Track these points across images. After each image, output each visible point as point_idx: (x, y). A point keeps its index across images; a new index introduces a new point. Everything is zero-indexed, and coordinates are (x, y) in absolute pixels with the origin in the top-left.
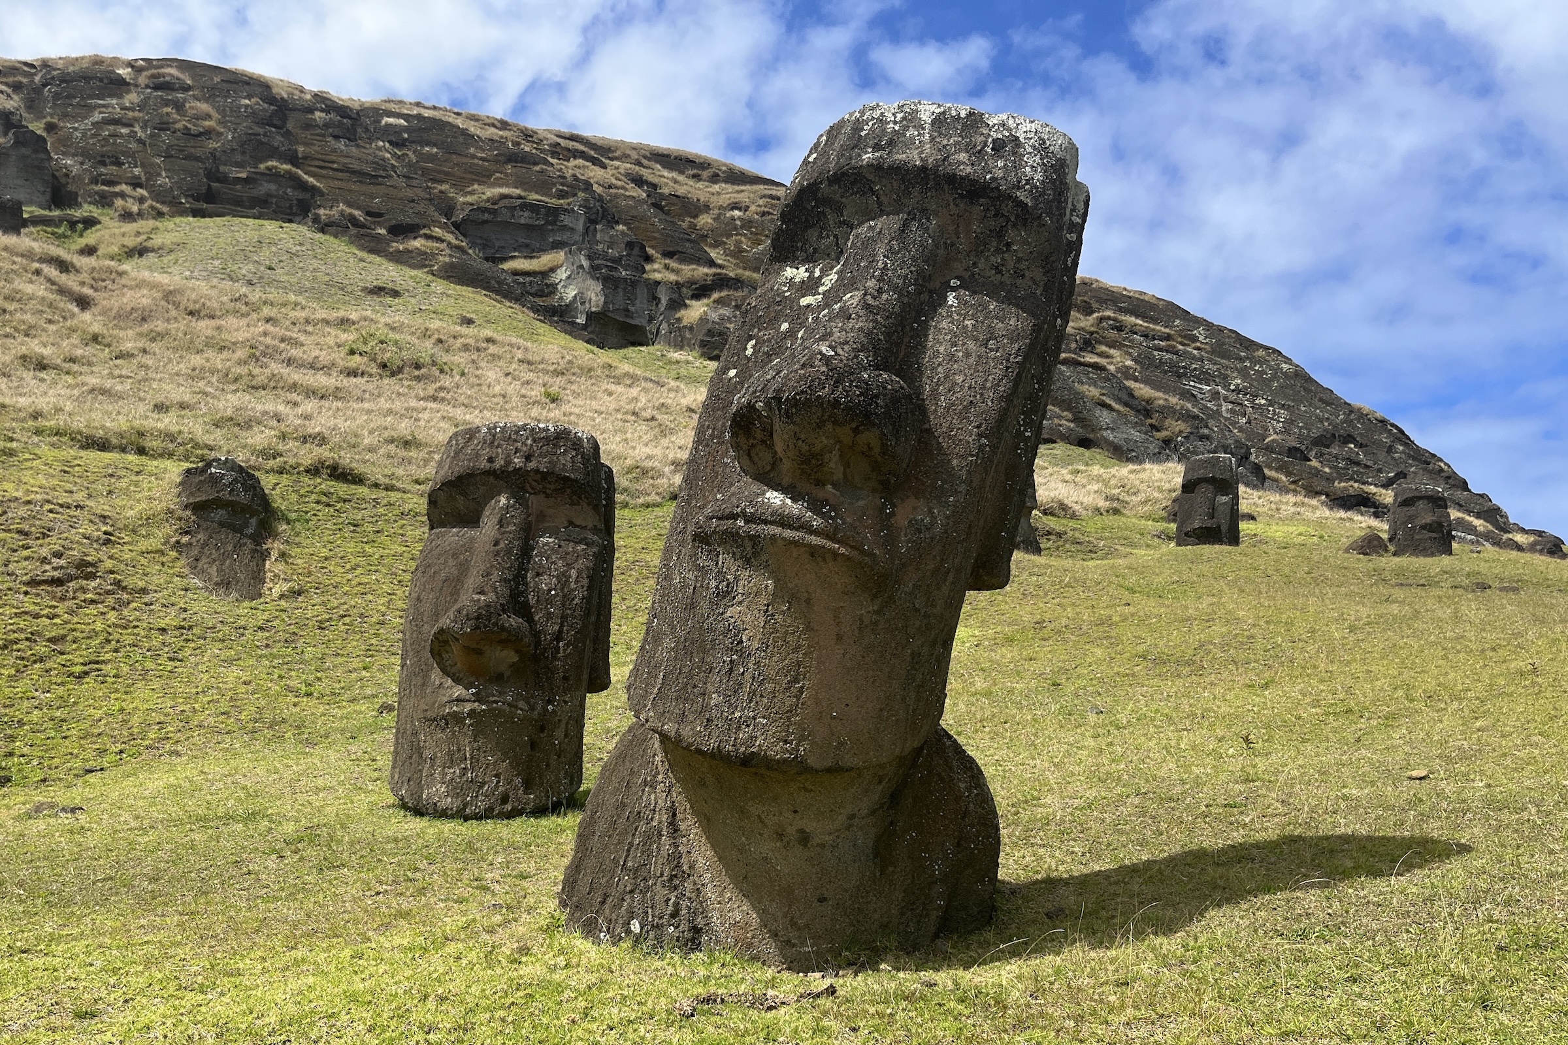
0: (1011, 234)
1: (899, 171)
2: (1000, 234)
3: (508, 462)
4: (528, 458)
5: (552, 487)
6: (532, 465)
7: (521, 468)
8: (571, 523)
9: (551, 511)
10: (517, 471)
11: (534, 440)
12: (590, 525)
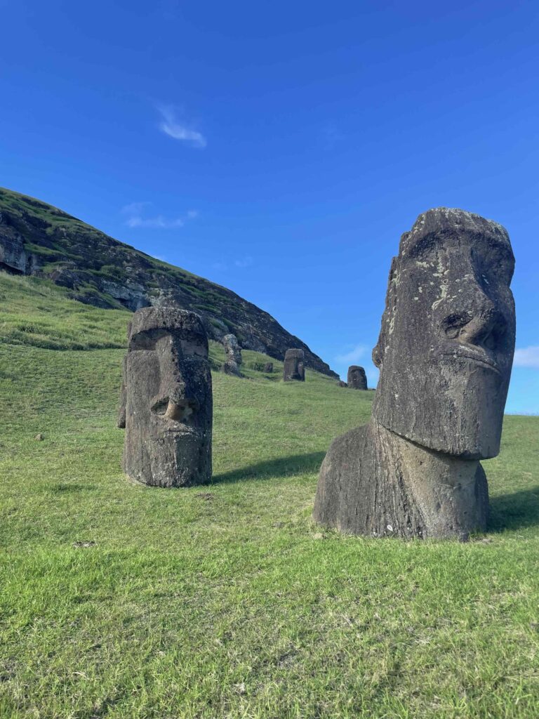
0: (503, 262)
1: (470, 232)
2: (499, 261)
3: (173, 325)
4: (181, 323)
5: (191, 337)
6: (184, 327)
7: (179, 328)
8: (195, 353)
9: (187, 348)
10: (178, 328)
11: (182, 316)
12: (203, 355)
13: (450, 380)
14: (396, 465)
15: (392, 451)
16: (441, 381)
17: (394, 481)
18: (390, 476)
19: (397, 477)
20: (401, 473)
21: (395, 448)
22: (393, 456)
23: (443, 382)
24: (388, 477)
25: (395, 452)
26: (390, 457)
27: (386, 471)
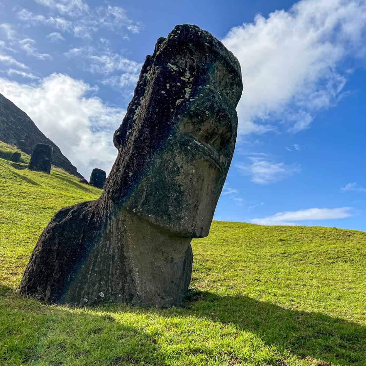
13: (182, 167)
14: (119, 237)
15: (118, 224)
16: (174, 166)
17: (114, 252)
18: (111, 247)
19: (118, 249)
20: (122, 245)
21: (120, 222)
22: (118, 229)
23: (175, 168)
24: (109, 248)
25: (120, 225)
26: (114, 230)
27: (108, 242)
